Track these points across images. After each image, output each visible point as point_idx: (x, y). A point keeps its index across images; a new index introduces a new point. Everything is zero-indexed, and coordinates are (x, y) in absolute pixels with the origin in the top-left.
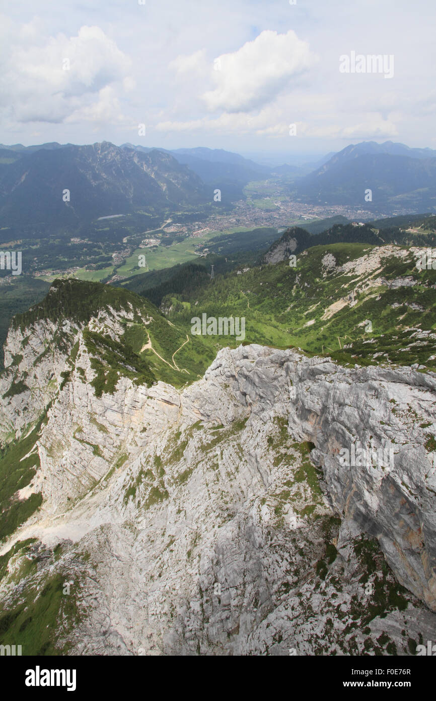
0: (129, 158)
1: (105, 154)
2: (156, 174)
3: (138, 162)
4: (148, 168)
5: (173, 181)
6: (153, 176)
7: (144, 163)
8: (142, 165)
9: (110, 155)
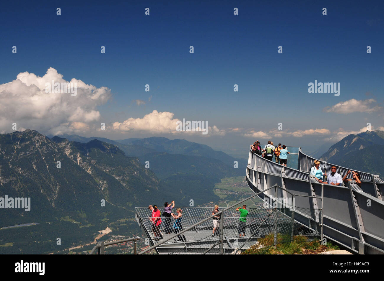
0: (59, 149)
1: (26, 145)
2: (94, 168)
3: (71, 154)
4: (84, 162)
5: (117, 178)
6: (89, 171)
7: (78, 155)
8: (75, 159)
9: (33, 146)
